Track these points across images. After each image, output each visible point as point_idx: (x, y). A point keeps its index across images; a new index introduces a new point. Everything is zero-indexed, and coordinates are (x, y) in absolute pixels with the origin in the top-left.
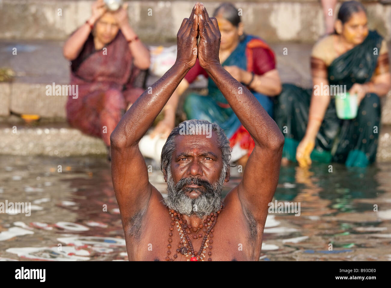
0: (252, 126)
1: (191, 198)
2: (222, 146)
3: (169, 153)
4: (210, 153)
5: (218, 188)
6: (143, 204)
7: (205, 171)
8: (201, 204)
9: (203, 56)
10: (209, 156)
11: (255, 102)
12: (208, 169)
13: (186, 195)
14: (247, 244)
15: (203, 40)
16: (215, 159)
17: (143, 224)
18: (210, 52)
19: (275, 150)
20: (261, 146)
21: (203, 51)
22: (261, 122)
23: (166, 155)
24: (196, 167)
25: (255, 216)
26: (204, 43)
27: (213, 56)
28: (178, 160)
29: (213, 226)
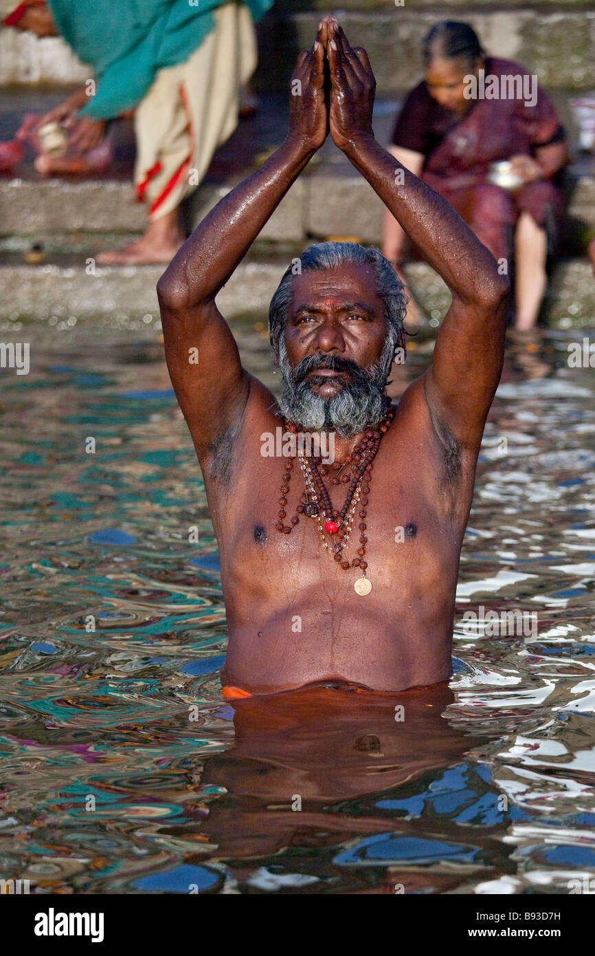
0: (440, 260)
1: (322, 397)
2: (383, 293)
3: (281, 309)
4: (359, 305)
5: (376, 376)
6: (232, 415)
7: (350, 341)
8: (343, 408)
9: (337, 125)
10: (357, 311)
11: (445, 215)
12: (354, 338)
13: (312, 392)
14: (438, 493)
15: (336, 91)
16: (369, 317)
17: (235, 454)
18: (351, 116)
19: (489, 309)
20: (462, 301)
21: (337, 114)
22: (459, 252)
23: (275, 314)
24: (330, 333)
25: (458, 436)
26: (339, 98)
27: (358, 124)
28: (297, 321)
29: (370, 459)
